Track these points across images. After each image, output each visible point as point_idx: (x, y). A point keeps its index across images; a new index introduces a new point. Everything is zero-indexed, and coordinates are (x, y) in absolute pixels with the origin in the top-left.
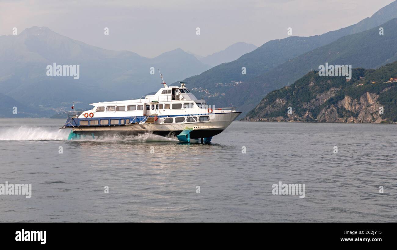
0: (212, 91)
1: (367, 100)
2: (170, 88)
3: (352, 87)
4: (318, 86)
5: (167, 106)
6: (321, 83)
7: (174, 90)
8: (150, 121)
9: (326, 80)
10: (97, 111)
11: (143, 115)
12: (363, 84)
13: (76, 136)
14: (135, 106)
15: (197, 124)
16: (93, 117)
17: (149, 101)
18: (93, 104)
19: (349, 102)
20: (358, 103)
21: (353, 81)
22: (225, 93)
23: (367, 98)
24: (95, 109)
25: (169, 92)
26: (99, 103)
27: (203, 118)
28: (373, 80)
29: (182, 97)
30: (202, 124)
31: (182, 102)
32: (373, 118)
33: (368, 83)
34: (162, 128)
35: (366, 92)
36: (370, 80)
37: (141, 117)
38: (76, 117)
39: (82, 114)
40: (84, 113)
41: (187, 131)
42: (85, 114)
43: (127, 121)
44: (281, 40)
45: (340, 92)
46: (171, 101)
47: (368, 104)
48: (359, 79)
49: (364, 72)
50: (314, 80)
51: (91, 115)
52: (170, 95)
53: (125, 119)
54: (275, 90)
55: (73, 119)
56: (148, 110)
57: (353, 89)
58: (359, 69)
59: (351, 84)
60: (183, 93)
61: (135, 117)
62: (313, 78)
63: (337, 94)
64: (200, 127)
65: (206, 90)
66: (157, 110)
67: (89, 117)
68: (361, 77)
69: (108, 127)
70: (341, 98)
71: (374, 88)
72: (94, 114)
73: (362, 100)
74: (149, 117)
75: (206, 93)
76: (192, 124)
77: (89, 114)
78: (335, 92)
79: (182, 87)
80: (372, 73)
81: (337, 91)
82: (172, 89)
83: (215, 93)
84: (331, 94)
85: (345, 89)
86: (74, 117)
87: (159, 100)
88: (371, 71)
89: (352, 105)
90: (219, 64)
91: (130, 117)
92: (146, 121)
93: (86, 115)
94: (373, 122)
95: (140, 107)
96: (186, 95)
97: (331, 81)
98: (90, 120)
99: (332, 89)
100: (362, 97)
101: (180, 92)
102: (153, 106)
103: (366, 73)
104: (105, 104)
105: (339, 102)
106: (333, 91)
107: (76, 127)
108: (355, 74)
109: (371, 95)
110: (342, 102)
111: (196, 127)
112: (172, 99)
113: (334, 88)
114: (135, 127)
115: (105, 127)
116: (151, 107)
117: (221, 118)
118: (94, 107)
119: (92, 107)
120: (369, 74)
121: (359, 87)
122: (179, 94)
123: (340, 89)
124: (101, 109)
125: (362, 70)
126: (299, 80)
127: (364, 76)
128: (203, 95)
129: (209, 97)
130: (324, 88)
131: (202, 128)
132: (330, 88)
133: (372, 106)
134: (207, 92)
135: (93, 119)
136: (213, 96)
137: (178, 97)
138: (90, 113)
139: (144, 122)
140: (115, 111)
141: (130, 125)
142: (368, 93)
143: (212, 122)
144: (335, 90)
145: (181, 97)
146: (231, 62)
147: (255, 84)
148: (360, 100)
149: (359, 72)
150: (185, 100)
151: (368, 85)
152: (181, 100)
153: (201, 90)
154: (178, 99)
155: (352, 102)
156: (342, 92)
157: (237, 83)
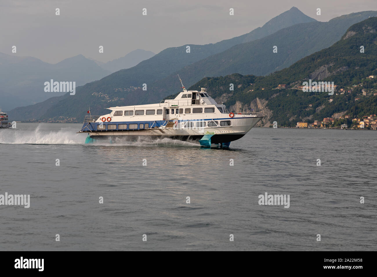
0: (111, 96)
1: (256, 106)
2: (190, 92)
3: (243, 93)
4: (211, 91)
5: (188, 111)
6: (214, 89)
7: (194, 94)
8: (170, 125)
9: (219, 86)
10: (115, 115)
11: (162, 120)
12: (253, 90)
13: (92, 141)
14: (154, 110)
15: (218, 128)
16: (110, 122)
17: (169, 106)
18: (111, 109)
19: (240, 107)
20: (248, 109)
21: (244, 88)
22: (124, 98)
23: (257, 104)
24: (113, 113)
25: (189, 96)
26: (117, 107)
27: (223, 122)
28: (263, 87)
29: (203, 102)
30: (223, 128)
31: (203, 107)
32: (263, 123)
33: (258, 89)
34: (182, 132)
35: (256, 98)
36: (259, 87)
37: (161, 121)
38: (93, 122)
39: (99, 119)
40: (101, 117)
41: (208, 135)
42: (103, 118)
43: (147, 125)
44: (177, 48)
45: (231, 98)
46: (191, 105)
47: (258, 109)
48: (249, 85)
49: (254, 79)
50: (207, 86)
51: (109, 119)
52: (190, 100)
53: (144, 123)
54: (170, 95)
55: (90, 123)
56: (167, 115)
57: (244, 95)
58: (249, 76)
59: (242, 90)
60: (203, 98)
61: (154, 121)
62: (206, 84)
63: (229, 99)
64: (221, 132)
65: (106, 94)
66: (177, 115)
67: (106, 121)
68: (252, 83)
69: (127, 132)
70: (233, 103)
71: (263, 94)
72: (112, 118)
73: (252, 106)
74: (169, 121)
75: (105, 98)
76: (213, 129)
77: (106, 119)
78: (227, 97)
79: (202, 91)
80: (262, 80)
81: (229, 96)
82: (191, 93)
83: (115, 98)
84: (223, 100)
85: (236, 95)
86: (90, 122)
87: (179, 104)
88: (261, 78)
89: (242, 110)
90: (119, 70)
91: (150, 122)
92: (166, 126)
93: (104, 120)
94: (262, 126)
95: (159, 112)
96: (206, 99)
97: (224, 87)
98: (108, 125)
99: (224, 95)
100: (252, 103)
101: (200, 96)
102: (173, 110)
103: (256, 80)
104: (123, 109)
105: (231, 107)
106: (225, 96)
107: (93, 131)
108: (246, 80)
109: (260, 100)
110: (233, 107)
111: (217, 131)
112: (192, 104)
113: (226, 94)
114: (154, 132)
115: (124, 132)
116: (170, 111)
117: (242, 123)
118: (112, 111)
119: (110, 112)
120: (259, 81)
121: (249, 93)
122: (200, 98)
123: (232, 95)
124: (118, 114)
125: (252, 77)
126: (194, 85)
127: (255, 83)
128: (103, 100)
129: (109, 101)
130: (217, 94)
131: (223, 133)
132: (222, 94)
133: (261, 111)
134: (107, 97)
135: (110, 123)
136: (112, 100)
137: (199, 101)
138: (107, 117)
139: (165, 126)
140: (133, 115)
141: (150, 130)
142: (257, 99)
143: (233, 127)
144: (227, 95)
145: (201, 101)
146: (129, 69)
147: (152, 89)
148: (250, 105)
149: (249, 78)
150: (205, 104)
151: (258, 91)
152: (201, 104)
153: (101, 95)
154: (199, 103)
155: (243, 107)
156: (234, 98)
157: (136, 88)
